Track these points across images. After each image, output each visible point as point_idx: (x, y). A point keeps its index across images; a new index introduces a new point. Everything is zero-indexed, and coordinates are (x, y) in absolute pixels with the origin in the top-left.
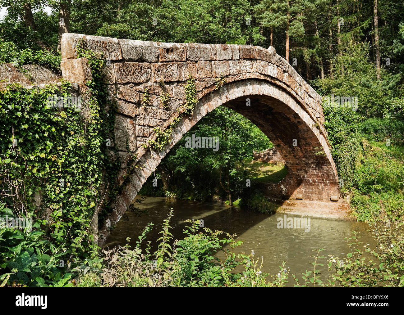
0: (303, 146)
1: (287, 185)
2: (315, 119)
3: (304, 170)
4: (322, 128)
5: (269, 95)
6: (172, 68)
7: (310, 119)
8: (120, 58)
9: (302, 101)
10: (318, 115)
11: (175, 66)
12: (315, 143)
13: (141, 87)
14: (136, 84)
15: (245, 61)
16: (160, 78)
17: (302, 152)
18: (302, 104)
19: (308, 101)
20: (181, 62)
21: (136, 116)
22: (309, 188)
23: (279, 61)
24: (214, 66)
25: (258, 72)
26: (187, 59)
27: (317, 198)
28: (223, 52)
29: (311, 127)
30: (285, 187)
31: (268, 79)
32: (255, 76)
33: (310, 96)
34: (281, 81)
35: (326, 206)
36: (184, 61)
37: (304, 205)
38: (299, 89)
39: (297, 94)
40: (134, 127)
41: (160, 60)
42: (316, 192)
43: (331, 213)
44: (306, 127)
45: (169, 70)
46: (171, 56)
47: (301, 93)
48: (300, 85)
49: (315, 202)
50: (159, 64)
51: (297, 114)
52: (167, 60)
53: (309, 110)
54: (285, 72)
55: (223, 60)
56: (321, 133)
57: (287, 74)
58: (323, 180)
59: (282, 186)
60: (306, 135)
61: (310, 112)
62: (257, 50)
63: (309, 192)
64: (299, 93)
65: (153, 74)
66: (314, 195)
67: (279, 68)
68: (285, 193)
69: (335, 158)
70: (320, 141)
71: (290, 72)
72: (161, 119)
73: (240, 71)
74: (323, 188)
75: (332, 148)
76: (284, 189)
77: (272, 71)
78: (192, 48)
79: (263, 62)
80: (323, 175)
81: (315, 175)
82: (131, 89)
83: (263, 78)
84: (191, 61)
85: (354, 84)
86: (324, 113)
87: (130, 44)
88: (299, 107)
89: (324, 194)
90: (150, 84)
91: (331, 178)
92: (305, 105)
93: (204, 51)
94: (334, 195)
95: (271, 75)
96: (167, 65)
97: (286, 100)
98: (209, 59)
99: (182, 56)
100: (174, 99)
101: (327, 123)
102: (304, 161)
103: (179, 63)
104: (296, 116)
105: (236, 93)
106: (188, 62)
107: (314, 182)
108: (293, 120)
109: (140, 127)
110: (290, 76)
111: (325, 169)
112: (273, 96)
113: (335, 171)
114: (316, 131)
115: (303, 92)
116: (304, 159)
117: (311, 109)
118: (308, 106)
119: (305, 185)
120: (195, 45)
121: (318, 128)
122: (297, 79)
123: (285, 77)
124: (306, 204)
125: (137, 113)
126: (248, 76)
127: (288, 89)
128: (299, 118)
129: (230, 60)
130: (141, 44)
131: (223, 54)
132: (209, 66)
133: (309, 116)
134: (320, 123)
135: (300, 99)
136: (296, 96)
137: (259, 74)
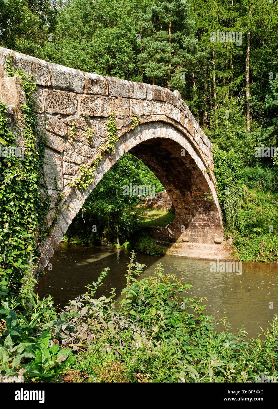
0: (194, 191)
1: (175, 228)
2: (207, 165)
3: (192, 214)
4: (212, 174)
5: (172, 139)
6: (96, 102)
7: (203, 165)
8: (49, 84)
9: (198, 147)
10: (209, 162)
11: (99, 99)
12: (206, 188)
13: (68, 119)
14: (64, 116)
15: (155, 102)
16: (86, 112)
17: (192, 197)
18: (198, 150)
19: (202, 148)
20: (104, 96)
21: (64, 151)
22: (195, 232)
23: (182, 105)
24: (132, 104)
25: (166, 115)
26: (109, 94)
27: (202, 241)
28: (139, 90)
29: (203, 172)
30: (173, 230)
31: (173, 123)
32: (163, 118)
33: (204, 143)
34: (183, 126)
35: (211, 248)
36: (106, 96)
37: (190, 248)
38: (196, 135)
39: (194, 140)
40: (62, 163)
41: (86, 91)
42: (202, 235)
43: (216, 255)
44: (200, 173)
45: (93, 103)
46: (96, 89)
47: (198, 139)
48: (197, 131)
49: (200, 244)
50: (85, 95)
51: (193, 160)
52: (92, 92)
53: (203, 156)
54: (186, 117)
55: (139, 99)
56: (211, 179)
57: (187, 119)
58: (209, 224)
59: (169, 230)
60: (198, 181)
61: (204, 159)
62: (166, 92)
63: (195, 235)
64: (196, 140)
65: (79, 106)
66: (199, 238)
67: (182, 113)
68: (172, 236)
69: (222, 203)
70: (210, 187)
71: (190, 118)
72: (85, 156)
73: (151, 112)
74: (208, 231)
75: (219, 193)
76: (171, 232)
77: (177, 115)
78: (114, 82)
79: (170, 105)
80: (209, 219)
81: (201, 219)
82: (59, 120)
83: (169, 121)
84: (112, 96)
85: (231, 135)
86: (214, 160)
87: (59, 69)
88: (195, 153)
89: (209, 236)
90: (76, 117)
91: (216, 221)
92: (200, 151)
93: (124, 87)
94: (218, 237)
95: (176, 119)
96: (92, 98)
97: (186, 145)
98: (127, 96)
99: (105, 90)
100: (97, 135)
101: (217, 170)
102: (192, 205)
103: (102, 97)
104: (192, 161)
105: (148, 135)
106: (110, 97)
107: (200, 225)
108: (188, 165)
109: (67, 163)
110: (190, 122)
111: (211, 213)
112: (176, 141)
113: (220, 216)
114: (207, 177)
115: (199, 138)
116: (193, 204)
117: (204, 155)
118: (202, 152)
119: (191, 229)
120: (116, 79)
121: (209, 174)
122: (195, 126)
123: (186, 122)
124: (192, 246)
125: (65, 148)
126: (158, 118)
127: (188, 134)
128: (195, 163)
129: (144, 99)
130: (68, 71)
131: (139, 93)
132: (127, 104)
133: (202, 162)
134: (211, 169)
135: (196, 145)
136: (194, 142)
137: (167, 118)
